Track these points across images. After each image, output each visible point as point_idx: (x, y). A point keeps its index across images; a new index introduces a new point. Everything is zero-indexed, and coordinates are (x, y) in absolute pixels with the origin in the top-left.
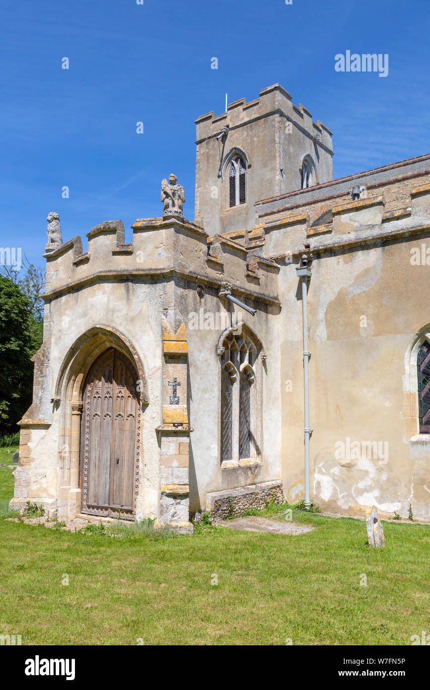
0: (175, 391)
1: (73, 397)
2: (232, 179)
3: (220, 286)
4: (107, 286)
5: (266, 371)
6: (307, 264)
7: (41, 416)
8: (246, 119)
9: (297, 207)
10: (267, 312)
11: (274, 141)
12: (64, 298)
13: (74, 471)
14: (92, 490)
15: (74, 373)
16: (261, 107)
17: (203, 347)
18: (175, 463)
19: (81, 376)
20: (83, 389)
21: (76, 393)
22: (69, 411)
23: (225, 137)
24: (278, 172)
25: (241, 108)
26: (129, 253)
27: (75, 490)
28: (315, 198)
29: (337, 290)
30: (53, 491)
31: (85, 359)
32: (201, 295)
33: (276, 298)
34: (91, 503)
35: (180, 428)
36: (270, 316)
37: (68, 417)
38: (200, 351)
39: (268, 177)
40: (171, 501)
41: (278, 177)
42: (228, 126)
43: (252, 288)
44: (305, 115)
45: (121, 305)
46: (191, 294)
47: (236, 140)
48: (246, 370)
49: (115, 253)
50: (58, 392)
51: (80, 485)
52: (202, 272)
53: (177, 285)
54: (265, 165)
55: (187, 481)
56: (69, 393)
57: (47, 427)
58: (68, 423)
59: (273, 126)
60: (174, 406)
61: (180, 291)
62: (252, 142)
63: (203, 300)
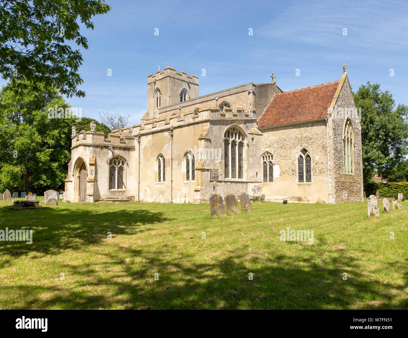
0: (92, 172)
1: (77, 174)
2: (157, 98)
3: (109, 146)
4: (82, 147)
5: (128, 167)
6: (140, 138)
7: (70, 179)
8: (161, 78)
9: (167, 111)
10: (129, 151)
11: (167, 86)
12: (75, 149)
13: (78, 192)
14: (82, 197)
15: (77, 168)
16: (164, 74)
17: (102, 161)
18: (90, 188)
19: (79, 169)
20: (80, 172)
21: (78, 173)
22: (76, 177)
23: (155, 83)
24: (168, 97)
25: (159, 73)
26: (85, 139)
27: (78, 197)
28: (171, 109)
29: (145, 145)
30: (73, 198)
31: (79, 165)
32: (102, 149)
33: (134, 147)
34: (81, 200)
35: (91, 181)
36: (130, 152)
37: (76, 179)
38: (101, 163)
39: (166, 99)
40: (89, 196)
41: (168, 99)
42: (156, 80)
43: (123, 145)
44: (183, 74)
45: (84, 152)
46: (98, 149)
47: (158, 85)
48: (121, 166)
49: (83, 139)
50: (73, 173)
51: (79, 196)
52: (102, 143)
53: (93, 147)
54: (165, 94)
55: (93, 192)
56: (76, 173)
57: (72, 182)
58: (76, 180)
59: (167, 81)
60: (92, 176)
61: (94, 149)
62: (162, 86)
63: (102, 150)
